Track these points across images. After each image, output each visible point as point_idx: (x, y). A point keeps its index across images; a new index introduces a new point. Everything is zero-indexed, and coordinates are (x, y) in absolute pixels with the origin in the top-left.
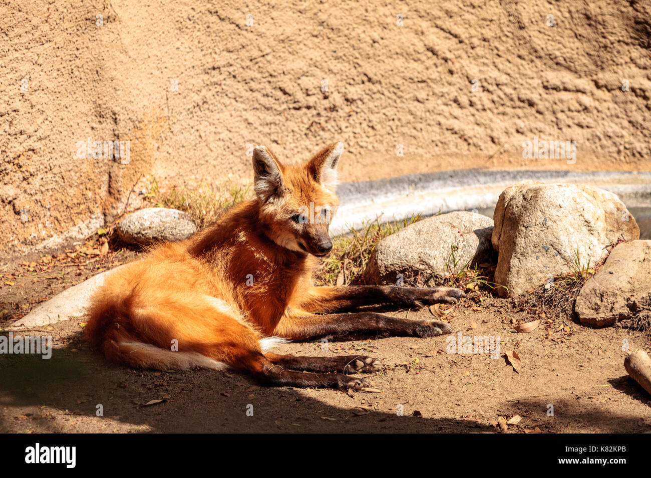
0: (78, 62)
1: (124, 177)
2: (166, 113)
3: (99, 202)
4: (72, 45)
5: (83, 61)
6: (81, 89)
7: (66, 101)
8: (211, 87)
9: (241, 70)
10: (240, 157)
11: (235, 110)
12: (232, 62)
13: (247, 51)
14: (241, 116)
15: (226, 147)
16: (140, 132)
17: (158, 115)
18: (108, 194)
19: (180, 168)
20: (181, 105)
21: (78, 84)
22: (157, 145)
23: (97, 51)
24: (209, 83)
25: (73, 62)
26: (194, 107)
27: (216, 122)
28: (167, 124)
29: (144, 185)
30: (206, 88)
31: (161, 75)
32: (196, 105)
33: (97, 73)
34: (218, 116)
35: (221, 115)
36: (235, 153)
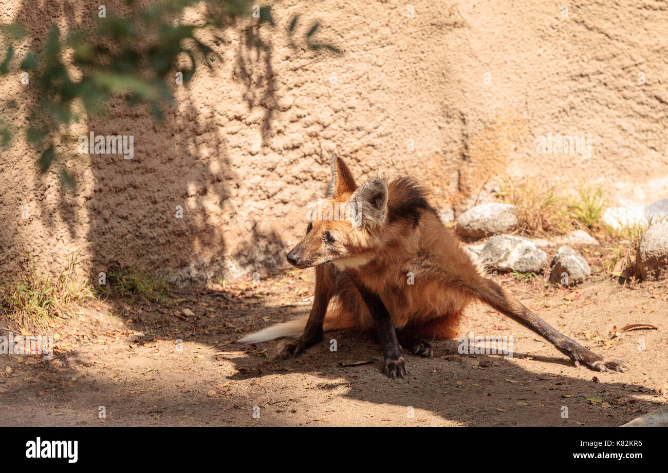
0: (423, 64)
1: (473, 175)
2: (525, 116)
3: (448, 198)
4: (417, 49)
5: (428, 64)
6: (426, 90)
7: (410, 101)
8: (579, 94)
9: (613, 78)
10: (613, 162)
11: (607, 116)
12: (601, 70)
13: (619, 60)
14: (614, 123)
15: (597, 151)
16: (491, 133)
17: (515, 117)
18: (458, 191)
19: (542, 169)
20: (544, 109)
21: (423, 86)
22: (514, 146)
23: (443, 54)
24: (576, 89)
25: (417, 64)
26: (560, 112)
27: (585, 127)
28: (526, 126)
29: (496, 183)
30: (574, 94)
31: (519, 80)
32: (561, 110)
33: (443, 74)
34: (588, 122)
35: (592, 120)
36: (607, 157)
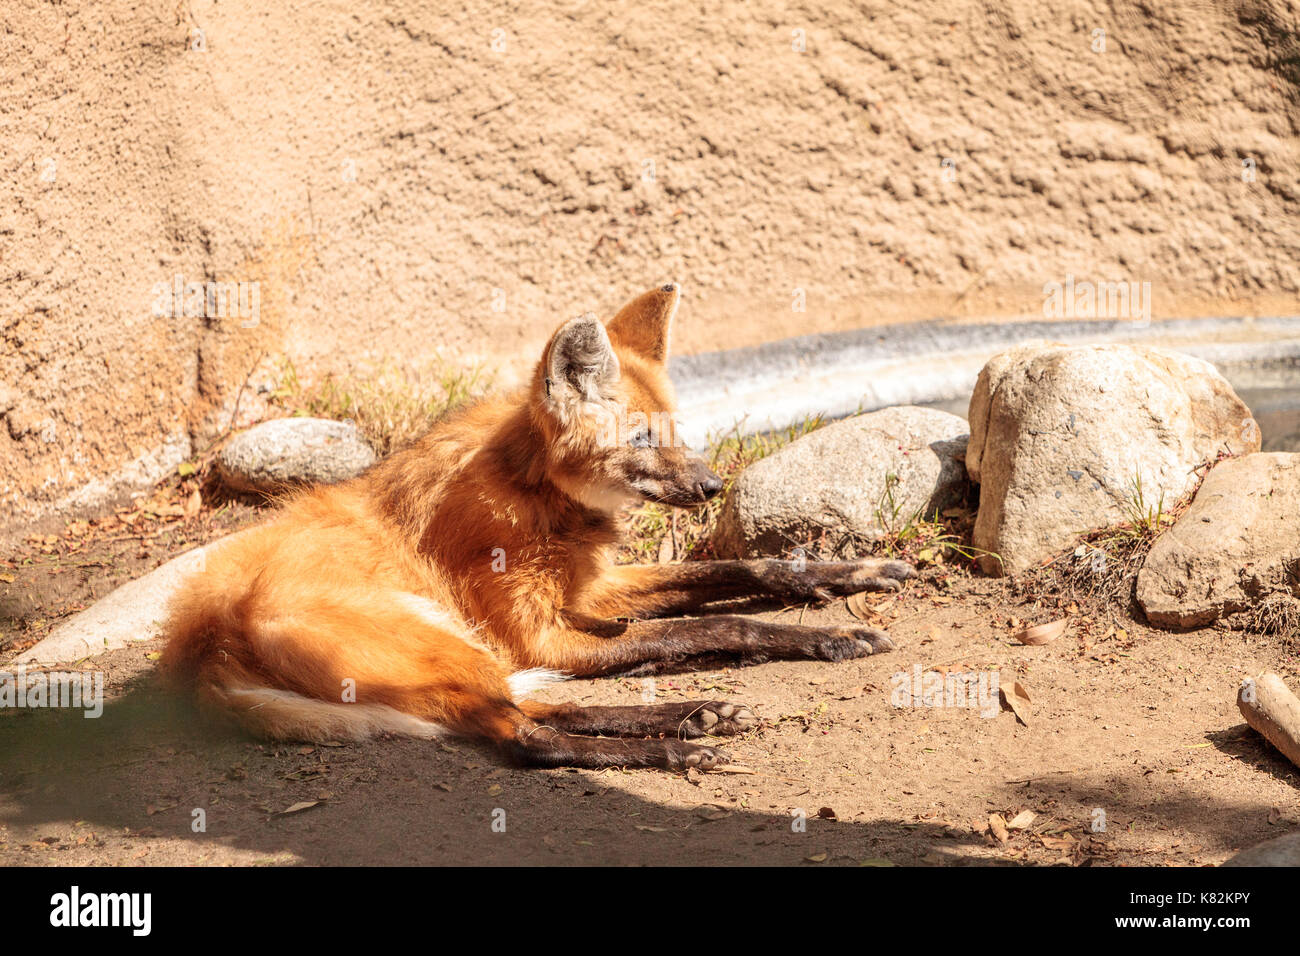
0: (129, 132)
1: (227, 359)
2: (308, 227)
3: (179, 411)
4: (116, 98)
5: (140, 130)
6: (136, 185)
7: (106, 211)
8: (396, 174)
9: (456, 138)
10: (458, 312)
11: (445, 217)
12: (436, 122)
13: (467, 99)
14: (458, 230)
15: (429, 292)
16: (257, 267)
17: (292, 231)
18: (197, 394)
19: (340, 337)
20: (338, 210)
21: (130, 176)
22: (291, 293)
23: (167, 108)
24: (391, 165)
25: (119, 131)
26: (365, 214)
27: (409, 243)
28: (310, 249)
29: (268, 374)
30: (388, 175)
31: (295, 152)
32: (367, 210)
33: (168, 149)
34: (412, 231)
35: (418, 228)
36: (448, 303)
